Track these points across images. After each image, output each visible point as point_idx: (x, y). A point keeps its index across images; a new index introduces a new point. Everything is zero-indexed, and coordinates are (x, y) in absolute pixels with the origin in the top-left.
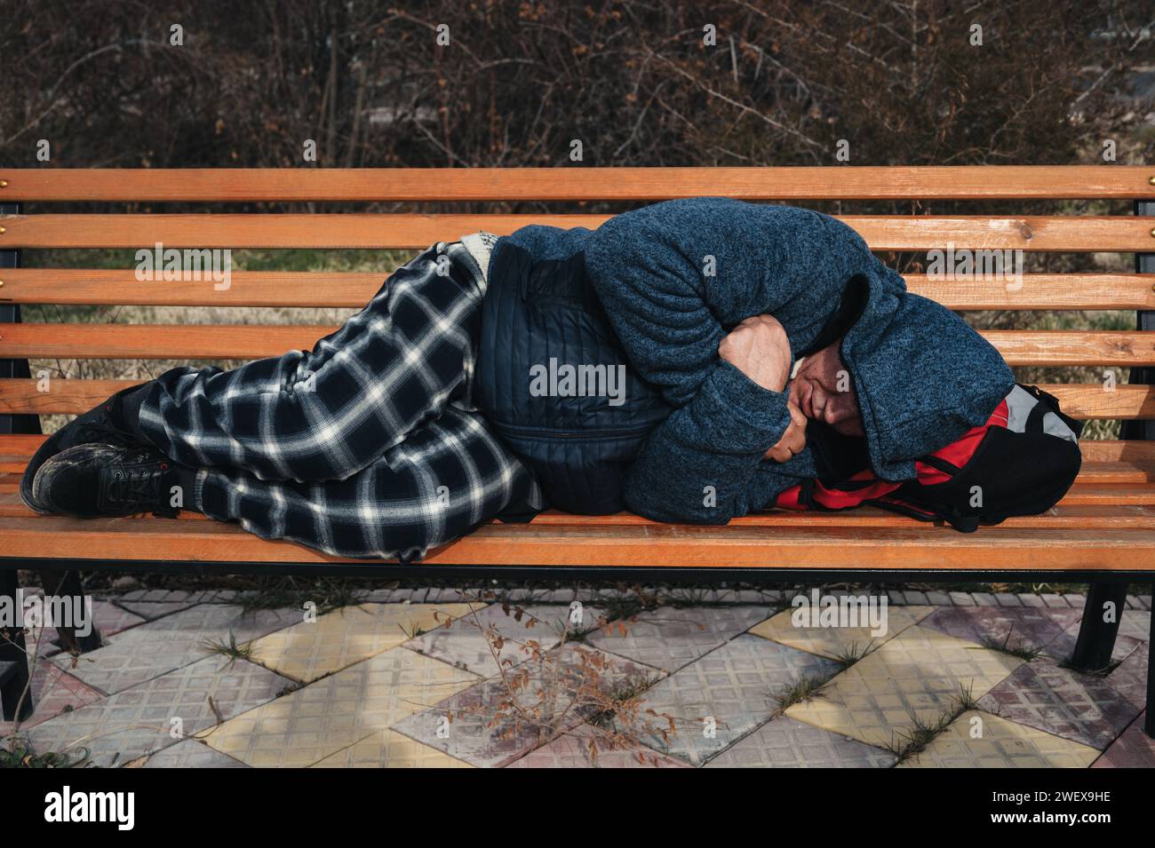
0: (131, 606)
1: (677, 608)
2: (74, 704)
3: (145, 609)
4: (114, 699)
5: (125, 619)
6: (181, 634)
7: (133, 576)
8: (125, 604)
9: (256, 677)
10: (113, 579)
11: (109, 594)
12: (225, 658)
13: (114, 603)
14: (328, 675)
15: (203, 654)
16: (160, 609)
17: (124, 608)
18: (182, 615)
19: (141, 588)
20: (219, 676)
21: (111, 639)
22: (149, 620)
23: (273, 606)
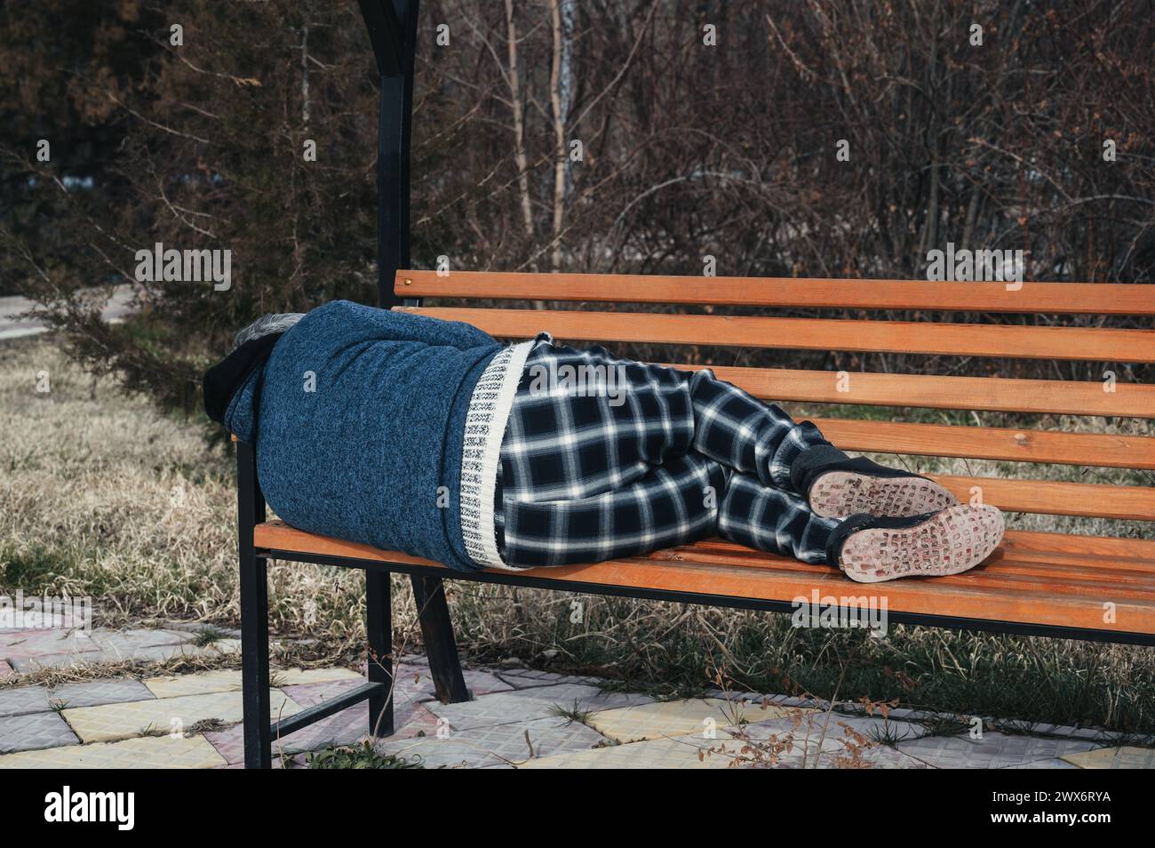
0: (508, 679)
1: (1005, 734)
2: (427, 733)
3: (518, 681)
4: (460, 733)
5: (498, 685)
6: (537, 701)
7: (520, 658)
8: (502, 677)
9: (583, 735)
10: (502, 658)
11: (494, 667)
12: (565, 720)
13: (495, 675)
14: (644, 739)
15: (548, 715)
16: (530, 682)
17: (502, 679)
18: (546, 689)
19: (524, 668)
20: (552, 730)
21: (479, 698)
22: (517, 688)
23: (627, 691)
